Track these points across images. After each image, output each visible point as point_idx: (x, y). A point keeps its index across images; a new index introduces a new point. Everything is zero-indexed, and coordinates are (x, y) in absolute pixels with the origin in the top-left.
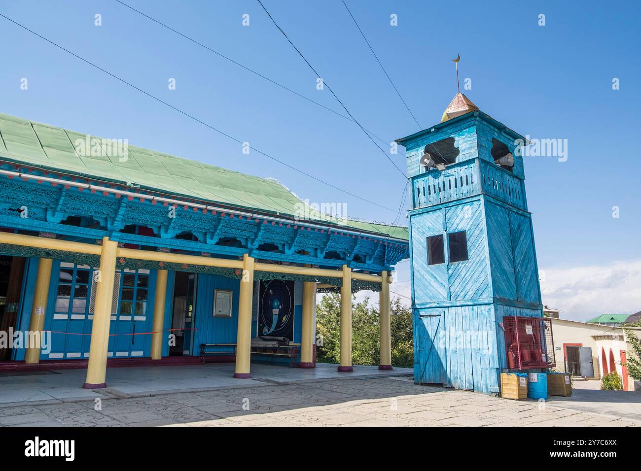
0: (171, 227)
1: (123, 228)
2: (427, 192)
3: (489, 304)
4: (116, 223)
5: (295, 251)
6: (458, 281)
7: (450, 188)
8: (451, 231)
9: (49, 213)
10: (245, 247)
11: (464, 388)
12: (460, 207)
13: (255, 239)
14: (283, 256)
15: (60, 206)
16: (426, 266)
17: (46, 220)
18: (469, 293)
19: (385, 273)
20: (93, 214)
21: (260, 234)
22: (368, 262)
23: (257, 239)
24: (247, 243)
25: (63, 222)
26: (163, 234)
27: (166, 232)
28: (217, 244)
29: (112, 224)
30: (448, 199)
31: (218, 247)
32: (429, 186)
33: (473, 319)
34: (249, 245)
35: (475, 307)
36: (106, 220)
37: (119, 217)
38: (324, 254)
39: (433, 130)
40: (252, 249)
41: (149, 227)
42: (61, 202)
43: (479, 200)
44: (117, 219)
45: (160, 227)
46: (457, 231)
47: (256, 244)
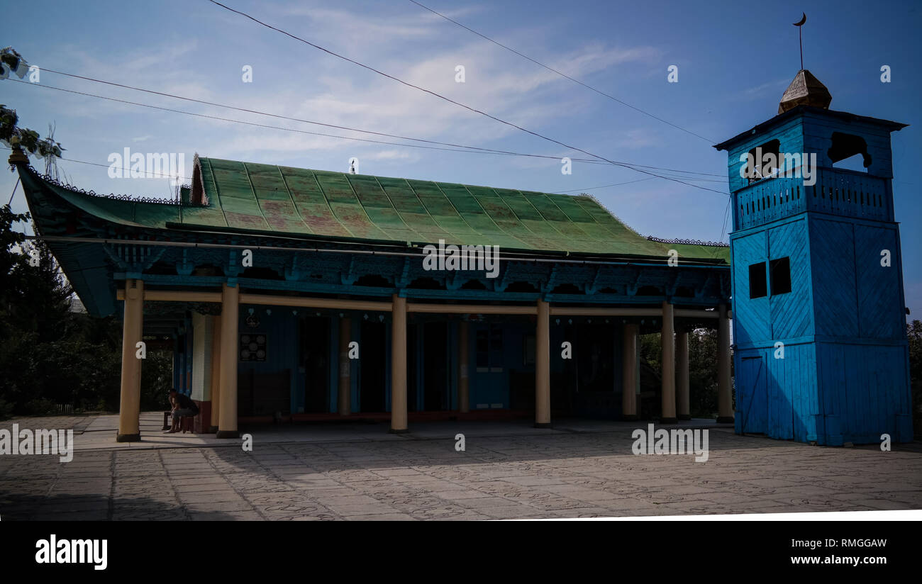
0: (455, 278)
1: (409, 283)
2: (750, 209)
3: (811, 343)
4: (403, 281)
5: (599, 291)
6: (781, 315)
7: (775, 205)
8: (774, 257)
9: (343, 277)
10: (538, 291)
11: (786, 438)
12: (784, 227)
13: (548, 281)
14: (582, 297)
15: (351, 270)
16: (748, 300)
17: (341, 284)
18: (792, 331)
19: (723, 307)
20: (381, 273)
21: (553, 275)
22: (697, 295)
23: (550, 282)
24: (540, 286)
25: (355, 284)
26: (448, 286)
27: (452, 283)
28: (506, 290)
29: (399, 281)
30: (772, 218)
31: (508, 294)
32: (753, 202)
33: (795, 360)
34: (542, 289)
35: (797, 347)
36: (393, 277)
37: (405, 275)
38: (636, 290)
39: (754, 132)
40: (545, 293)
41: (435, 279)
42: (352, 266)
43: (804, 219)
44: (403, 276)
45: (445, 280)
46: (780, 257)
47: (550, 287)
